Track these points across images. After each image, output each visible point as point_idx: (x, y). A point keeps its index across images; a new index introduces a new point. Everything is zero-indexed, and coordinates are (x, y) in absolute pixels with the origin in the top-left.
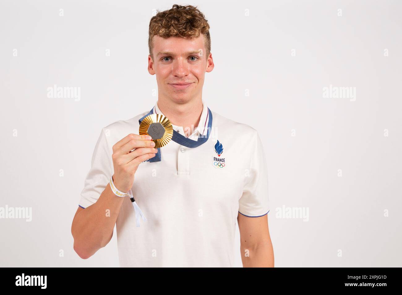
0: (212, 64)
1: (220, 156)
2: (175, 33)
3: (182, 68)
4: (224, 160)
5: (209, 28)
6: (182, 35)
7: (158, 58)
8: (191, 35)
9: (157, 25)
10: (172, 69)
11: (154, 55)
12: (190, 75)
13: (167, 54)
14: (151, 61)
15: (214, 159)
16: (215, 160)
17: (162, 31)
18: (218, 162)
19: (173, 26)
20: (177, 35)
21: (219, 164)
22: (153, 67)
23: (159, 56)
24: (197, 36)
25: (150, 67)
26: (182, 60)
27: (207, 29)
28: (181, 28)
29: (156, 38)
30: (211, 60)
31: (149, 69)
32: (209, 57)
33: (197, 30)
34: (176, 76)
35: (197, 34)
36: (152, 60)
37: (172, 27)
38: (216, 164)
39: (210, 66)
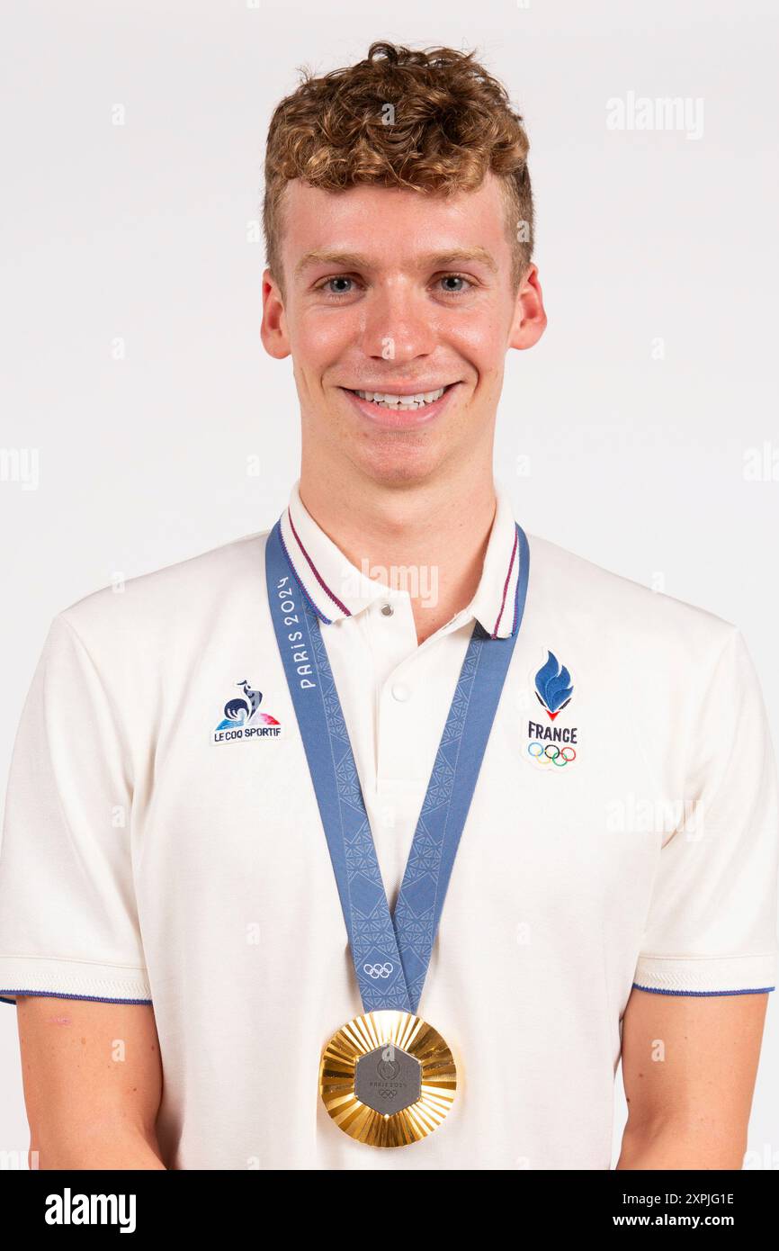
0: (539, 312)
1: (557, 718)
2: (377, 167)
3: (402, 325)
4: (573, 736)
5: (525, 147)
6: (406, 177)
7: (305, 283)
8: (441, 178)
9: (298, 134)
10: (363, 327)
11: (285, 268)
12: (441, 354)
13: (339, 260)
14: (275, 296)
15: (531, 730)
16: (534, 733)
17: (320, 158)
18: (548, 742)
19: (367, 137)
20: (383, 179)
21: (552, 751)
22: (282, 324)
23: (306, 271)
24: (471, 181)
25: (272, 322)
26: (403, 288)
27: (518, 153)
28: (401, 146)
29: (295, 192)
30: (536, 296)
31: (264, 332)
32: (525, 280)
33: (473, 156)
34: (376, 358)
35: (471, 171)
36: (279, 294)
37: (363, 143)
38: (536, 749)
39: (530, 323)
